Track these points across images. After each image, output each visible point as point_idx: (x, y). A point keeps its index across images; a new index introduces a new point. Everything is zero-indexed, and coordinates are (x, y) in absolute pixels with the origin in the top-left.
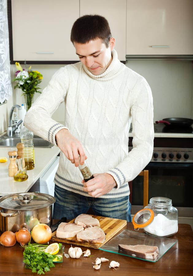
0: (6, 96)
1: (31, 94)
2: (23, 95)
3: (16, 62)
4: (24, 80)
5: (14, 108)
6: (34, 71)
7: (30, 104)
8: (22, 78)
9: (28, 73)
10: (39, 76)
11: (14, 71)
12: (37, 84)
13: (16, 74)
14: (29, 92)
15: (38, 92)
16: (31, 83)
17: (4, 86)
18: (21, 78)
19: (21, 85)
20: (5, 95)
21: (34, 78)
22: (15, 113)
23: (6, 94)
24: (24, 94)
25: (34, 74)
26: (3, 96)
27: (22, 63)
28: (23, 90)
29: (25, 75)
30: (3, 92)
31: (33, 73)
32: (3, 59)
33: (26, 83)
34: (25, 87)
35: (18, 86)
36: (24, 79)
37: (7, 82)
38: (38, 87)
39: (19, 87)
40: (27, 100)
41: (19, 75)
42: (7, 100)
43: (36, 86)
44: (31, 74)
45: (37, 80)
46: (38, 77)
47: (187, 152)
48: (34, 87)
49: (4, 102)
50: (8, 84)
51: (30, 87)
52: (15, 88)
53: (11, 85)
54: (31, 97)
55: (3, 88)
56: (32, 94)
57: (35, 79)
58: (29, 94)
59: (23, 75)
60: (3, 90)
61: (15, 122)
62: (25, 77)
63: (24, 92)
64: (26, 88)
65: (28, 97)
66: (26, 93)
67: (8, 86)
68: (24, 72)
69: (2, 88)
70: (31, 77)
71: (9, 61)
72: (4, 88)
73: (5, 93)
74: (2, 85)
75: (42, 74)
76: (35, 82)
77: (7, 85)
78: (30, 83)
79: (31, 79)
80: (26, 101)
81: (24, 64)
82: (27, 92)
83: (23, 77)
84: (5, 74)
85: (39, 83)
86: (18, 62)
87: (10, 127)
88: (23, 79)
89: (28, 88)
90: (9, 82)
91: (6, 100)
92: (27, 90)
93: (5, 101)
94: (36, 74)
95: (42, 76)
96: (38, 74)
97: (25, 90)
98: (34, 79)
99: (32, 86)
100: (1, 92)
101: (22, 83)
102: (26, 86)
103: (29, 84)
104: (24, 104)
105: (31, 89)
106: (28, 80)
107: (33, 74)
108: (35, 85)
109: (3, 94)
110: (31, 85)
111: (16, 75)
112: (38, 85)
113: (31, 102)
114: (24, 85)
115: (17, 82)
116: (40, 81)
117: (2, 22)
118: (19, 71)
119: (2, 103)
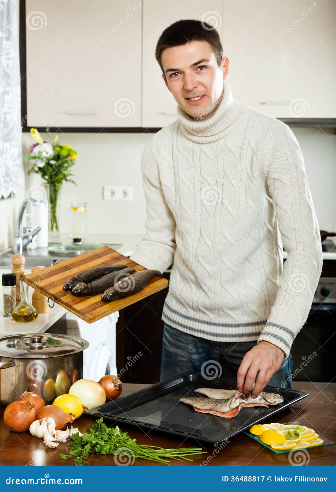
0: (13, 186)
1: (56, 184)
2: (43, 186)
3: (30, 128)
4: (44, 160)
5: (25, 203)
6: (61, 144)
8: (41, 155)
9: (53, 147)
10: (72, 153)
11: (29, 144)
12: (67, 167)
13: (32, 149)
14: (53, 180)
15: (69, 180)
16: (57, 165)
17: (11, 169)
18: (39, 155)
19: (40, 168)
20: (12, 183)
21: (62, 156)
22: (28, 215)
23: (14, 182)
24: (45, 183)
25: (63, 149)
26: (8, 185)
27: (41, 130)
28: (43, 176)
29: (47, 150)
30: (8, 179)
31: (61, 147)
32: (10, 122)
33: (48, 164)
34: (46, 172)
35: (34, 170)
36: (45, 157)
37: (14, 161)
38: (69, 172)
39: (37, 172)
40: (51, 195)
41: (36, 150)
42: (15, 192)
43: (65, 170)
44: (58, 149)
45: (68, 159)
46: (70, 155)
47: (326, 284)
48: (61, 172)
49: (9, 197)
50: (18, 165)
51: (54, 173)
52: (29, 173)
53: (22, 169)
54: (57, 188)
55: (8, 171)
57: (64, 157)
58: (53, 185)
59: (44, 150)
60: (7, 175)
61: (28, 230)
62: (47, 153)
63: (45, 181)
64: (48, 174)
65: (52, 188)
66: (48, 183)
67: (16, 168)
68: (45, 145)
69: (6, 171)
70: (57, 153)
71: (20, 127)
72: (10, 172)
73: (11, 180)
74: (6, 166)
75: (76, 150)
76: (64, 163)
77: (15, 166)
78: (55, 165)
79: (57, 157)
81: (46, 132)
82: (50, 181)
83: (44, 154)
84: (12, 147)
85: (71, 166)
86: (35, 128)
87: (19, 237)
88: (43, 157)
89: (52, 174)
90: (19, 162)
91: (13, 192)
92: (51, 177)
93: (10, 194)
94: (67, 150)
95: (76, 153)
96: (69, 150)
97: (47, 177)
98: (62, 158)
99: (59, 170)
100: (4, 178)
101: (42, 165)
102: (48, 169)
103: (54, 167)
105: (56, 175)
106: (52, 159)
107: (61, 150)
108: (64, 168)
109: (8, 182)
110: (57, 168)
111: (32, 151)
112: (70, 169)
113: (56, 197)
114: (46, 169)
115: (33, 161)
116: (73, 161)
117: (8, 59)
118: (38, 144)
119: (5, 196)
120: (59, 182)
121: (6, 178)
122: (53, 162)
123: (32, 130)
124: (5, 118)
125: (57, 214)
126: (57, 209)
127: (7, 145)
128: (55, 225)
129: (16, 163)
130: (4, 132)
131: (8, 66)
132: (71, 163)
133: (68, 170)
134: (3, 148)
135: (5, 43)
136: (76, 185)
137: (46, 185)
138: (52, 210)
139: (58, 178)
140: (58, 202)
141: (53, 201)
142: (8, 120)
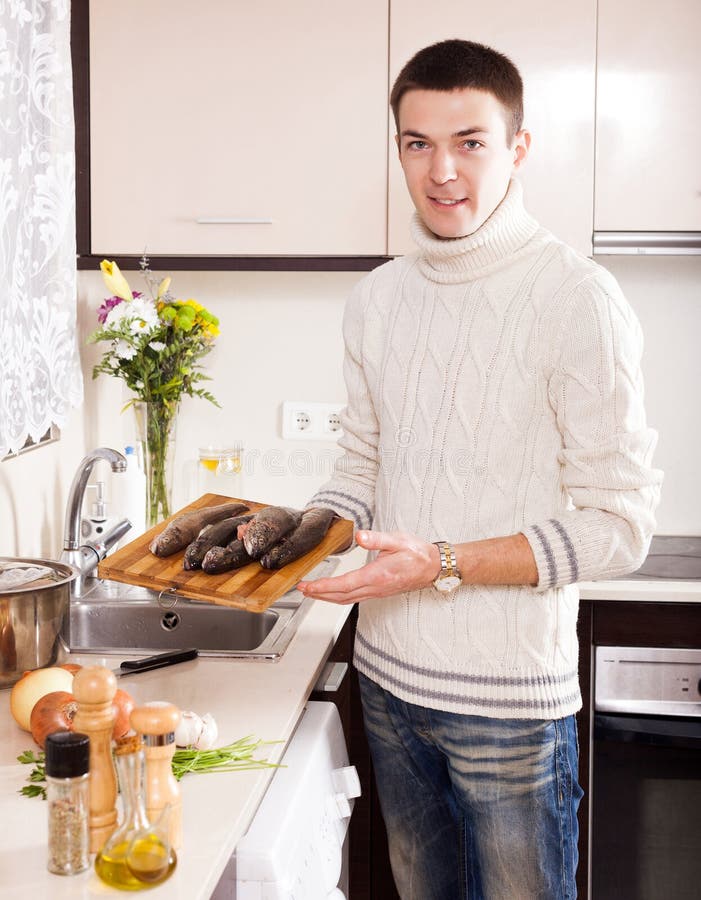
0: (55, 409)
1: (165, 401)
2: (131, 407)
3: (102, 257)
4: (136, 340)
5: (91, 463)
6: (177, 301)
7: (159, 445)
8: (129, 330)
9: (157, 307)
10: (205, 323)
11: (96, 300)
12: (192, 359)
13: (104, 311)
14: (155, 392)
15: (199, 392)
16: (168, 354)
17: (50, 365)
18: (124, 329)
19: (124, 362)
20: (53, 404)
21: (181, 330)
23: (58, 400)
24: (135, 399)
25: (183, 312)
26: (42, 409)
27: (127, 263)
28: (131, 381)
29: (142, 316)
30: (43, 392)
31: (177, 308)
32: (48, 243)
33: (147, 352)
34: (141, 371)
35: (110, 367)
36: (137, 335)
37: (60, 344)
38: (197, 371)
39: (116, 372)
40: (150, 430)
41: (115, 315)
42: (60, 426)
43: (188, 365)
44: (171, 312)
45: (195, 338)
46: (200, 328)
48: (179, 372)
49: (46, 437)
50: (67, 357)
51: (161, 372)
52: (95, 375)
53: (77, 363)
54: (167, 413)
55: (44, 373)
56: (169, 400)
57: (186, 334)
58: (157, 404)
59: (136, 315)
60: (41, 382)
61: (95, 526)
62: (143, 323)
63: (136, 395)
64: (146, 376)
65: (155, 413)
66: (144, 399)
67: (64, 362)
68: (138, 302)
69: (38, 371)
70: (167, 324)
71: (73, 257)
72: (48, 373)
73: (51, 394)
74: (38, 357)
75: (218, 317)
76: (186, 349)
77: (59, 359)
78: (164, 354)
79: (168, 334)
80: (142, 434)
81: (139, 268)
82: (149, 393)
83: (136, 327)
84: (54, 309)
85: (202, 355)
86: (110, 258)
87: (71, 550)
88: (133, 333)
89: (153, 376)
90: (71, 346)
91: (55, 426)
92: (151, 384)
93: (49, 432)
94: (193, 315)
95: (215, 322)
96: (198, 315)
97: (140, 385)
98: (181, 335)
99: (173, 365)
100: (32, 389)
101: (129, 354)
102: (144, 365)
103: (161, 357)
104: (133, 446)
105: (164, 379)
106: (153, 340)
107: (179, 315)
108: (186, 361)
109: (42, 401)
110: (168, 360)
111: (103, 318)
112: (199, 361)
113: (163, 436)
114: (138, 364)
115: (106, 346)
116: (206, 344)
117: (45, 80)
118: (118, 300)
119: (36, 439)
120: (173, 396)
121: (37, 391)
122: (158, 347)
123: (104, 264)
124: (37, 233)
125: (167, 480)
126: (167, 465)
127: (41, 304)
128: (160, 505)
129: (62, 352)
130: (33, 271)
131: (43, 97)
132: (201, 347)
133: (193, 364)
134: (31, 311)
135: (36, 39)
136: (215, 403)
137: (137, 404)
138: (154, 470)
139: (168, 386)
140: (170, 448)
141: (156, 445)
142: (44, 238)
